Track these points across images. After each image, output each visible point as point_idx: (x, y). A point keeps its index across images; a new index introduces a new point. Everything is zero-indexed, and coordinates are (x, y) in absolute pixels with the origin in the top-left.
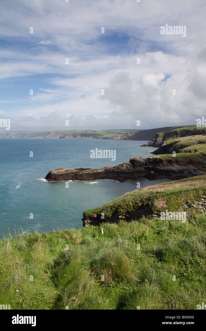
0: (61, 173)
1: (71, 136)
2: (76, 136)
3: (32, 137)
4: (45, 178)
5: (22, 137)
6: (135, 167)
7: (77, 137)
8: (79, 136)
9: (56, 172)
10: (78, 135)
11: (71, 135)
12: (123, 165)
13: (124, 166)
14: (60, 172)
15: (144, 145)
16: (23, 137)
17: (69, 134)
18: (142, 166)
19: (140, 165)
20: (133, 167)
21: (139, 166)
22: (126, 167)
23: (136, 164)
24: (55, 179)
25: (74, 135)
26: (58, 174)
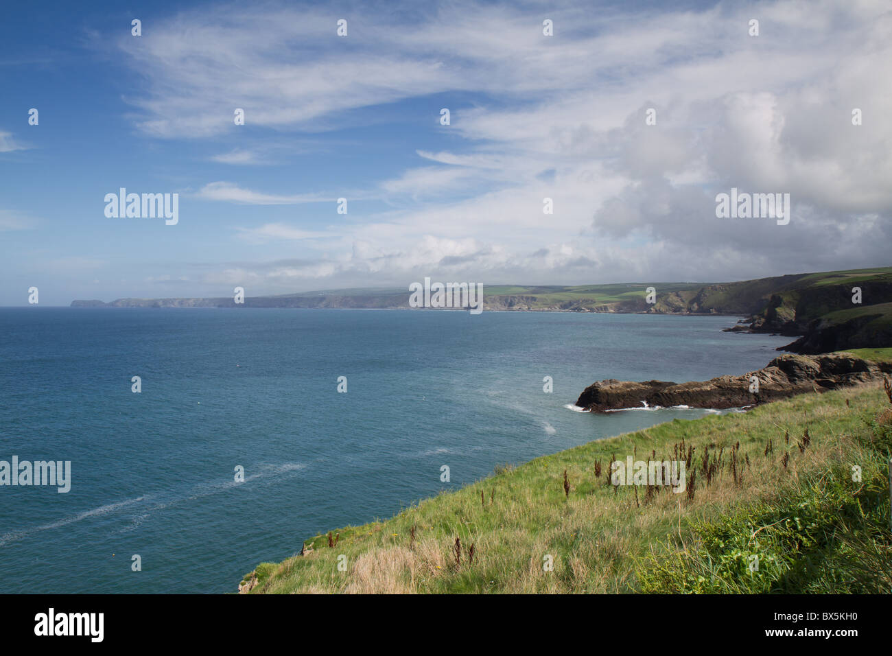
0: (619, 391)
1: (498, 304)
2: (511, 305)
3: (386, 307)
4: (579, 404)
5: (358, 307)
6: (796, 380)
7: (515, 308)
8: (520, 304)
9: (607, 388)
10: (517, 300)
11: (498, 300)
12: (764, 375)
13: (767, 375)
14: (616, 388)
15: (736, 330)
16: (362, 307)
17: (493, 297)
18: (813, 378)
19: (808, 374)
20: (790, 380)
21: (805, 378)
22: (772, 378)
23: (798, 371)
24: (608, 405)
25: (506, 301)
26: (614, 391)
